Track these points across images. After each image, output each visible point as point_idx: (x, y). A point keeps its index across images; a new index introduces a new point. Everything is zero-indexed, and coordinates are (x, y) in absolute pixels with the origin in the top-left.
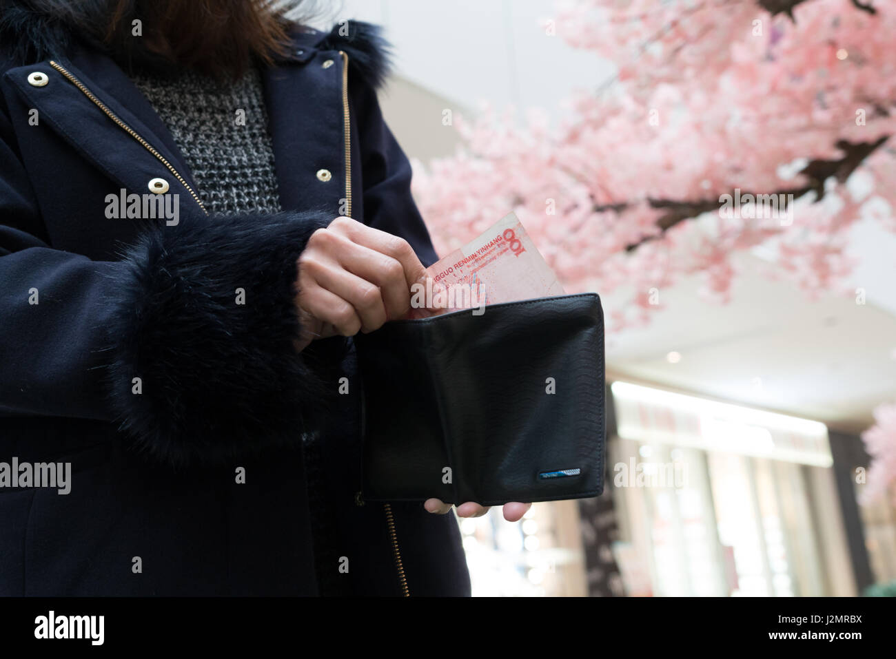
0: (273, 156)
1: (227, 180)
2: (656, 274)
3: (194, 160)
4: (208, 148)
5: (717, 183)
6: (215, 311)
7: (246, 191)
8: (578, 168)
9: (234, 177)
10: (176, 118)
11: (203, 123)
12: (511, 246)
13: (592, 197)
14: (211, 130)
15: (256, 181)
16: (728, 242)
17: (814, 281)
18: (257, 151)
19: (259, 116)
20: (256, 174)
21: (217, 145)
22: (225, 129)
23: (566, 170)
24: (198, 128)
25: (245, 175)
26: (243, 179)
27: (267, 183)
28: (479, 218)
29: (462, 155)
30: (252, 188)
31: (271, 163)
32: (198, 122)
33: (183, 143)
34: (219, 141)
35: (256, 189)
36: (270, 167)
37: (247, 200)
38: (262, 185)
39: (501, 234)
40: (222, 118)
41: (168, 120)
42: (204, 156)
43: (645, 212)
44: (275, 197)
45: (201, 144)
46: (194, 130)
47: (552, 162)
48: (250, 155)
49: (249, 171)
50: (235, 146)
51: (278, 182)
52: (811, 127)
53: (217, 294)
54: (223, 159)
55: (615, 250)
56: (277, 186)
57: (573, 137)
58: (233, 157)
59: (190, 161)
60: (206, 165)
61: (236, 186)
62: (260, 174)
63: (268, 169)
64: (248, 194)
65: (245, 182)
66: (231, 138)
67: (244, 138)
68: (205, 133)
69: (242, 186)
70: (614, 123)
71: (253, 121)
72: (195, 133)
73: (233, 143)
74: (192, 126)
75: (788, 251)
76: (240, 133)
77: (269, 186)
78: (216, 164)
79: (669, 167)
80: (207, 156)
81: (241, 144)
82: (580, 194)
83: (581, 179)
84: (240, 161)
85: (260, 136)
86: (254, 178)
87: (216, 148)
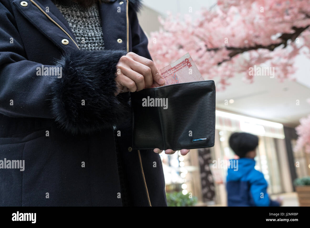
0: (102, 34)
1: (87, 41)
2: (228, 73)
3: (76, 34)
4: (81, 30)
5: (250, 41)
6: (89, 82)
7: (93, 45)
8: (202, 36)
9: (90, 40)
10: (70, 19)
11: (79, 21)
12: (187, 64)
13: (206, 46)
14: (82, 24)
15: (97, 42)
16: (253, 62)
17: (282, 75)
18: (97, 31)
19: (98, 20)
20: (97, 39)
21: (84, 29)
22: (86, 24)
23: (198, 36)
24: (77, 23)
25: (93, 40)
26: (92, 41)
27: (101, 43)
28: (167, 53)
29: (161, 31)
30: (96, 44)
31: (102, 36)
32: (77, 21)
33: (72, 28)
34: (84, 28)
35: (97, 44)
36: (102, 37)
37: (94, 48)
38: (99, 43)
39: (184, 60)
40: (85, 20)
41: (67, 20)
42: (79, 32)
43: (224, 51)
44: (103, 47)
45: (78, 28)
46: (76, 24)
47: (193, 33)
48: (95, 33)
49: (94, 38)
50: (90, 30)
51: (104, 42)
52: (283, 22)
53: (89, 76)
54: (86, 34)
55: (214, 64)
56: (104, 44)
57: (201, 25)
58: (89, 33)
59: (75, 34)
60: (80, 36)
61: (90, 43)
62: (98, 39)
63: (101, 38)
64: (94, 46)
65: (93, 42)
66: (88, 27)
67: (93, 27)
68: (80, 25)
69: (92, 43)
70: (215, 20)
71: (96, 21)
72: (76, 25)
73: (89, 29)
74: (76, 22)
75: (273, 65)
76: (91, 25)
77: (101, 44)
78: (83, 35)
79: (233, 36)
80: (80, 33)
81: (92, 29)
82: (202, 44)
83: (202, 40)
84: (91, 35)
85: (98, 27)
86: (96, 41)
87: (83, 30)
